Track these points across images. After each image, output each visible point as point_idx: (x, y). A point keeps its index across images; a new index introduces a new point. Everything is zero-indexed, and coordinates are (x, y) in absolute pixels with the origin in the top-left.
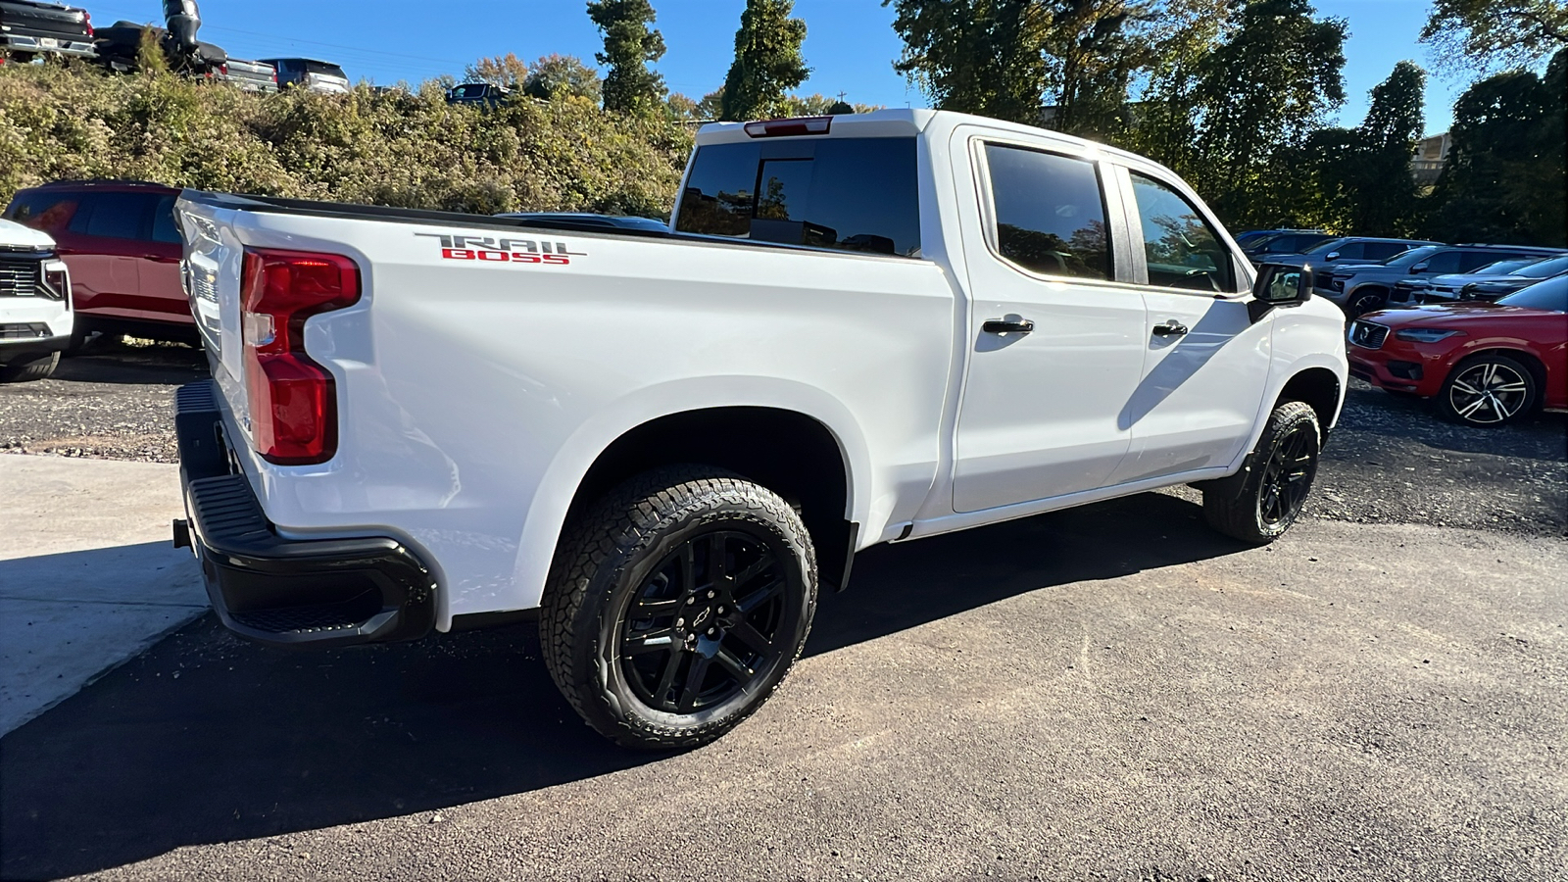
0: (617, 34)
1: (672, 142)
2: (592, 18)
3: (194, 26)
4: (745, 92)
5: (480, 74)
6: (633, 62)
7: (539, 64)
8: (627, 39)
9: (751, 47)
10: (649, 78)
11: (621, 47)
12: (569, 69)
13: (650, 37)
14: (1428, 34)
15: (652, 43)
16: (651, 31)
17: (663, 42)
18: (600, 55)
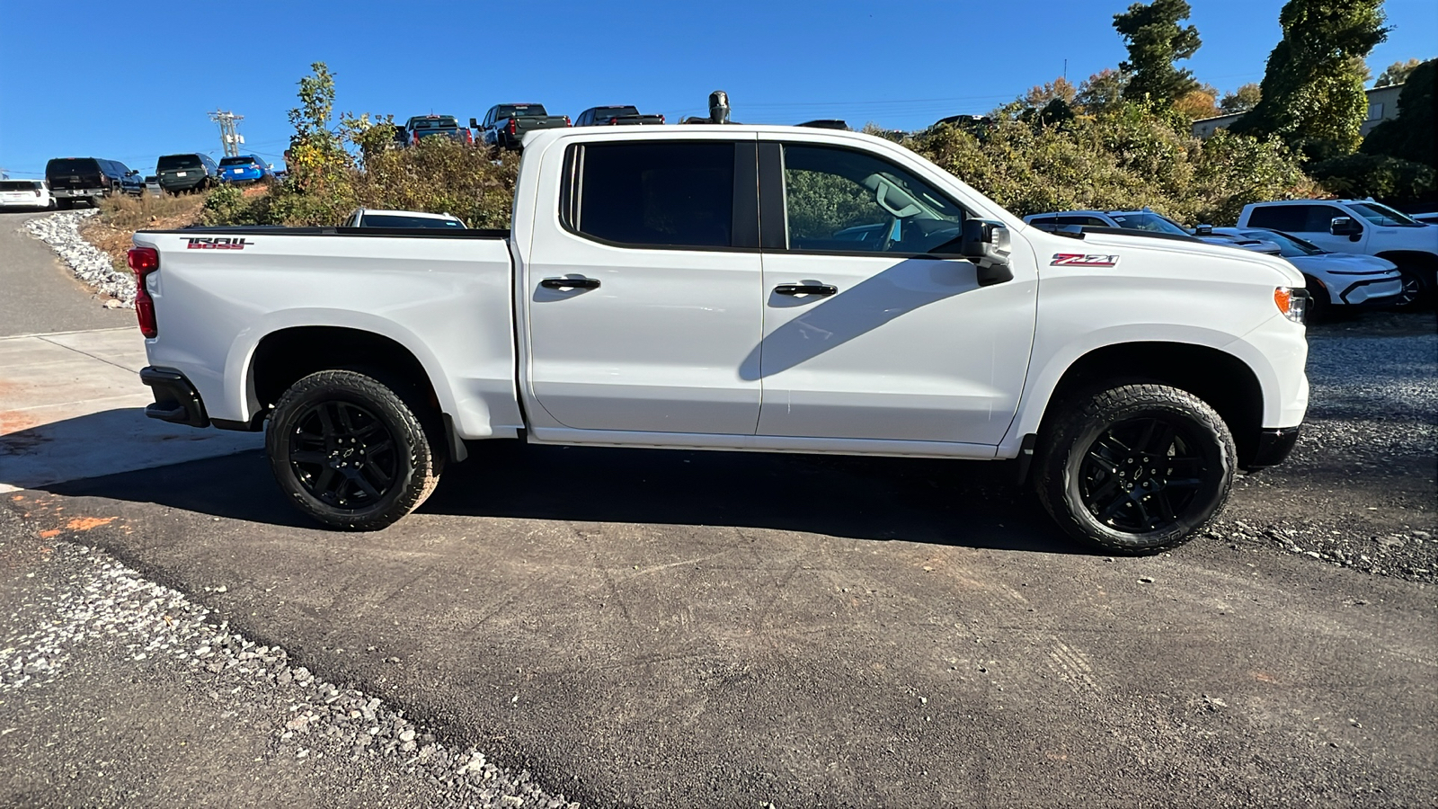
0: (1141, 40)
1: (1132, 142)
2: (1118, 30)
3: (724, 112)
4: (1290, 72)
5: (1030, 102)
6: (1159, 64)
7: (1089, 82)
8: (1152, 42)
9: (1300, 18)
10: (1175, 77)
11: (1146, 51)
12: (1120, 81)
13: (1183, 34)
15: (1184, 40)
16: (1185, 28)
17: (1198, 37)
18: (1125, 63)
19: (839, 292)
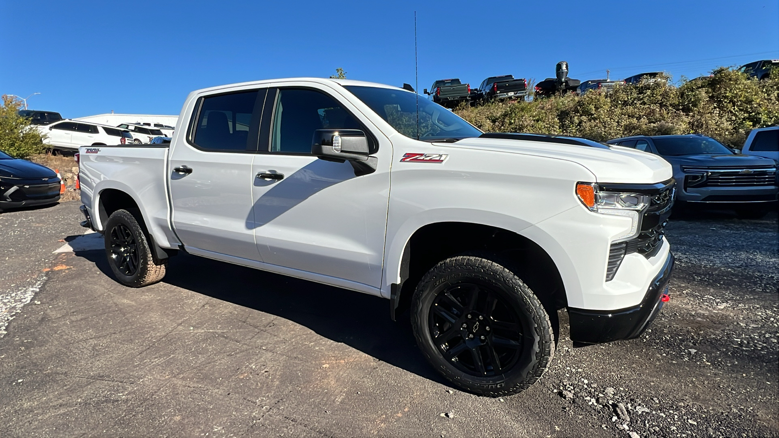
19: (285, 178)
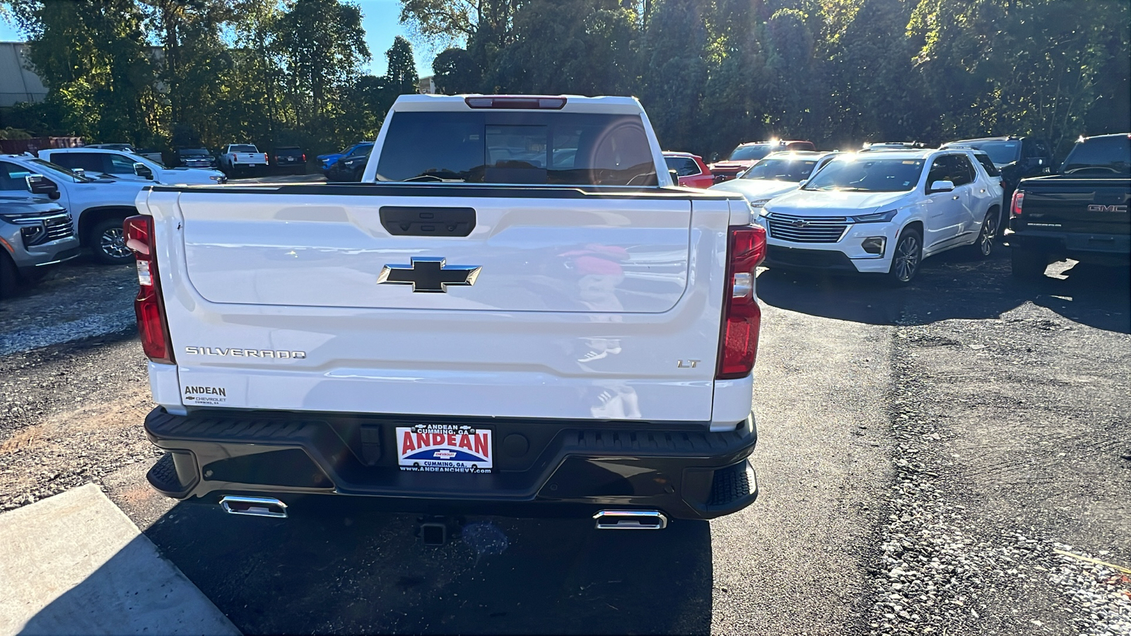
14: (403, 20)
